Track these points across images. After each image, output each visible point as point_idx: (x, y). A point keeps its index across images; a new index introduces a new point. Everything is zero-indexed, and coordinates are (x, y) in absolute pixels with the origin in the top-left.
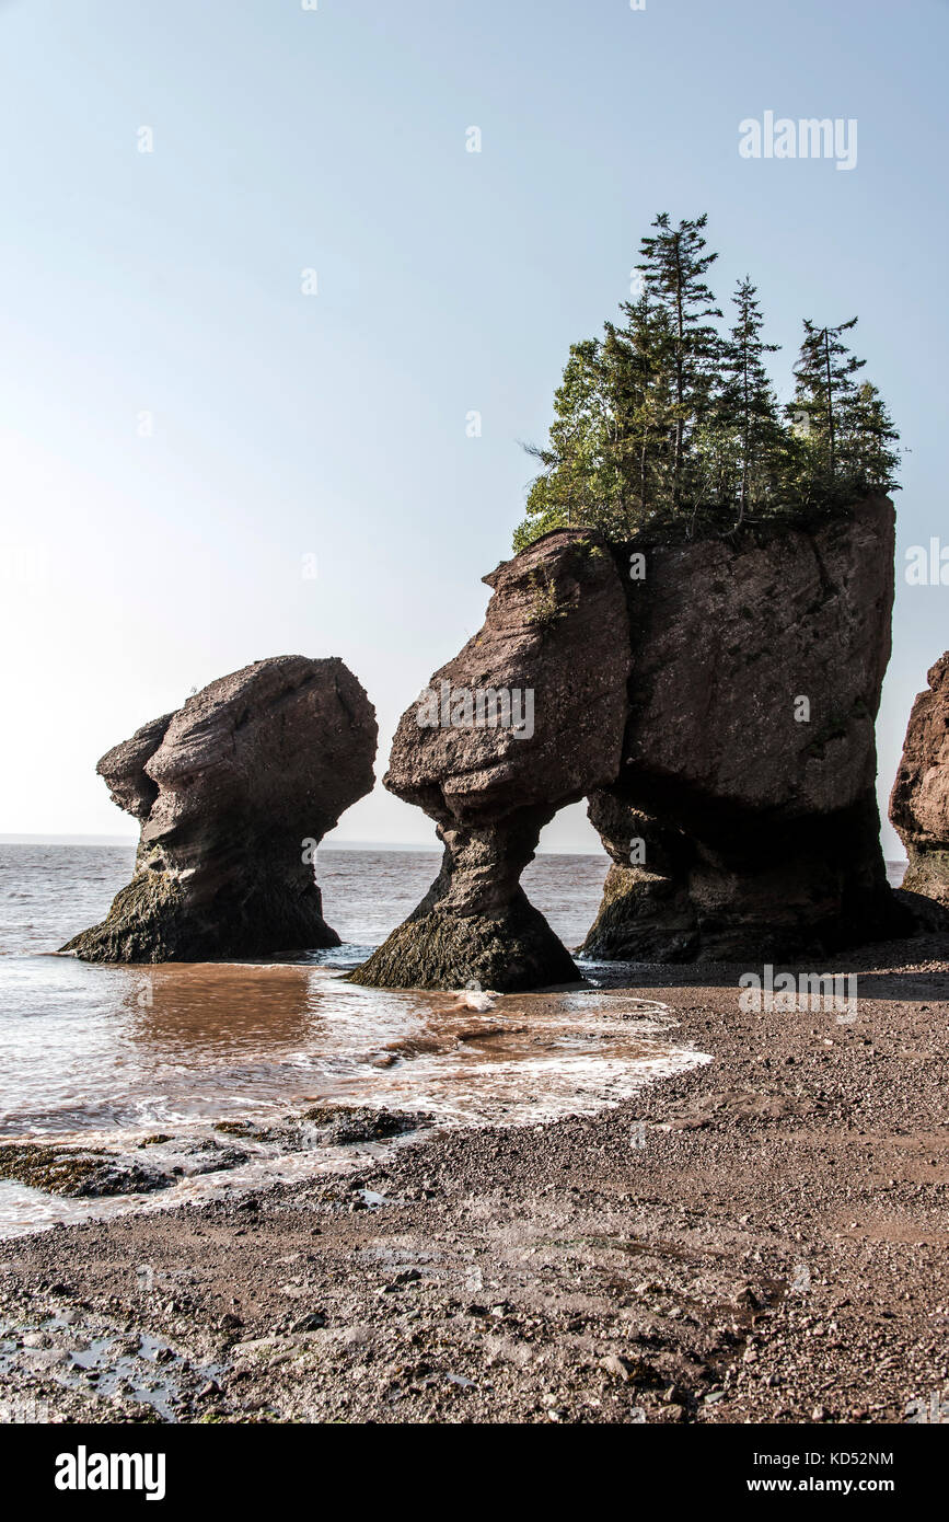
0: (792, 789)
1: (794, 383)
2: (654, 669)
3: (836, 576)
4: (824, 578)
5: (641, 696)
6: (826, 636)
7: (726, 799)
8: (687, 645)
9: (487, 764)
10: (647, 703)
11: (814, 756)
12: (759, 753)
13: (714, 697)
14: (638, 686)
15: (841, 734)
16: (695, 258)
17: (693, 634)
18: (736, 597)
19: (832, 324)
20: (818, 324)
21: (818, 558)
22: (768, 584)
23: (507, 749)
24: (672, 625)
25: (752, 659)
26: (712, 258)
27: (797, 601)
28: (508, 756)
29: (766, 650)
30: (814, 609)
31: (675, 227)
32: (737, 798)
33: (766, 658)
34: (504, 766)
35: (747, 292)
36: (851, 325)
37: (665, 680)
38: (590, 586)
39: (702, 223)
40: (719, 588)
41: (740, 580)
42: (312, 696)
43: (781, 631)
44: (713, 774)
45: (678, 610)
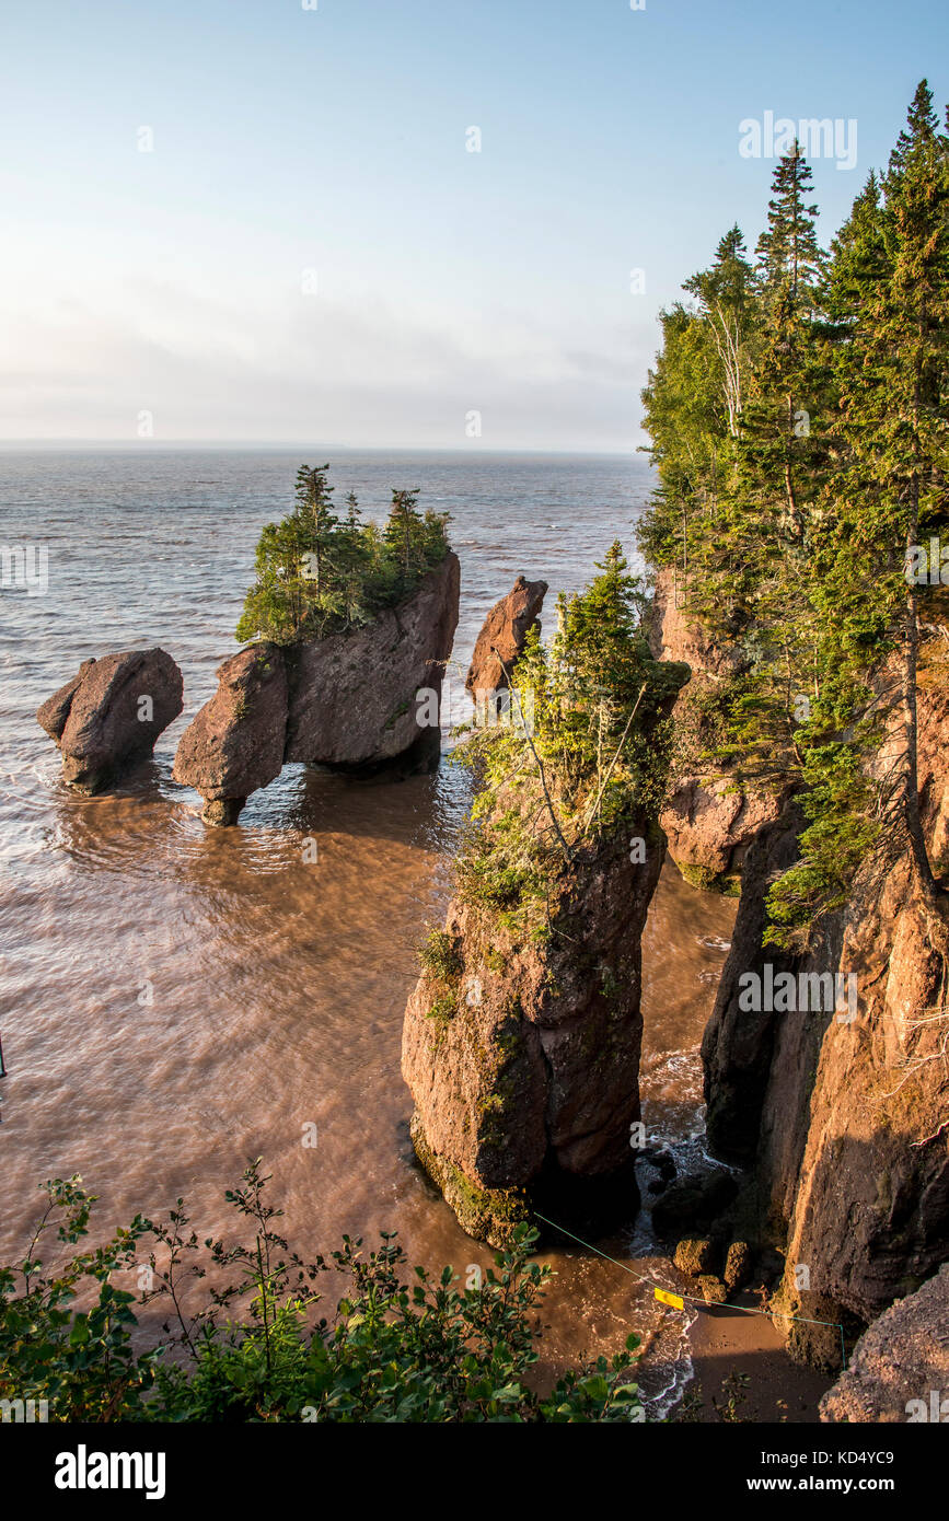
0: (377, 748)
1: (389, 520)
2: (300, 715)
3: (407, 624)
4: (399, 630)
5: (292, 730)
6: (400, 660)
7: (340, 763)
8: (319, 697)
9: (214, 787)
10: (296, 733)
11: (388, 729)
12: (359, 735)
13: (333, 716)
14: (290, 725)
15: (405, 713)
16: (325, 487)
17: (321, 690)
18: (346, 660)
19: (409, 489)
20: (400, 489)
21: (398, 619)
22: (366, 646)
23: (223, 782)
24: (310, 688)
25: (354, 691)
26: (333, 489)
27: (383, 649)
28: (222, 785)
29: (364, 683)
30: (394, 649)
31: (312, 469)
32: (346, 761)
33: (363, 686)
34: (221, 789)
35: (352, 498)
36: (417, 491)
37: (306, 718)
38: (265, 683)
39: (327, 467)
40: (337, 660)
41: (348, 651)
42: (145, 674)
43: (372, 669)
44: (333, 752)
45: (313, 680)
